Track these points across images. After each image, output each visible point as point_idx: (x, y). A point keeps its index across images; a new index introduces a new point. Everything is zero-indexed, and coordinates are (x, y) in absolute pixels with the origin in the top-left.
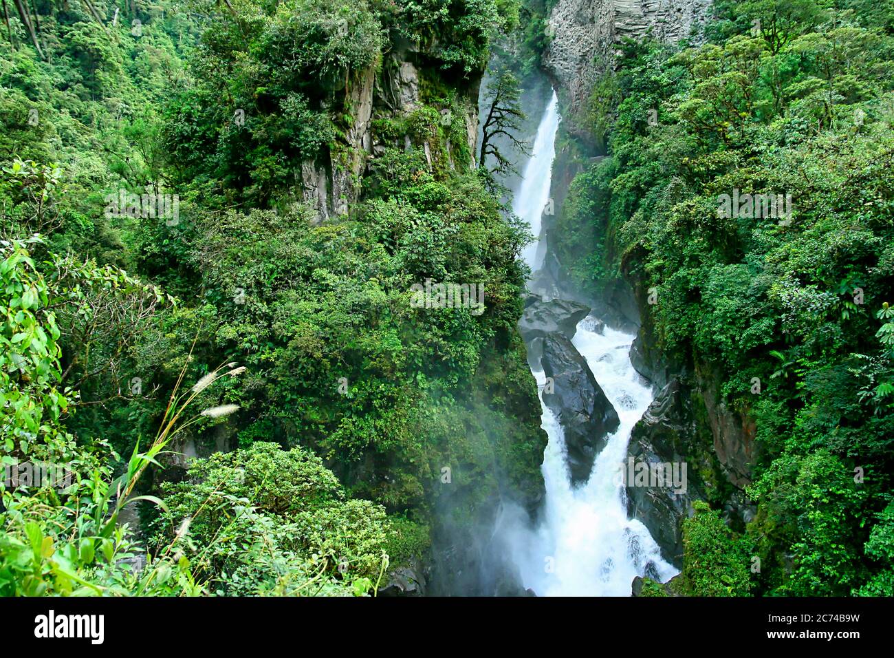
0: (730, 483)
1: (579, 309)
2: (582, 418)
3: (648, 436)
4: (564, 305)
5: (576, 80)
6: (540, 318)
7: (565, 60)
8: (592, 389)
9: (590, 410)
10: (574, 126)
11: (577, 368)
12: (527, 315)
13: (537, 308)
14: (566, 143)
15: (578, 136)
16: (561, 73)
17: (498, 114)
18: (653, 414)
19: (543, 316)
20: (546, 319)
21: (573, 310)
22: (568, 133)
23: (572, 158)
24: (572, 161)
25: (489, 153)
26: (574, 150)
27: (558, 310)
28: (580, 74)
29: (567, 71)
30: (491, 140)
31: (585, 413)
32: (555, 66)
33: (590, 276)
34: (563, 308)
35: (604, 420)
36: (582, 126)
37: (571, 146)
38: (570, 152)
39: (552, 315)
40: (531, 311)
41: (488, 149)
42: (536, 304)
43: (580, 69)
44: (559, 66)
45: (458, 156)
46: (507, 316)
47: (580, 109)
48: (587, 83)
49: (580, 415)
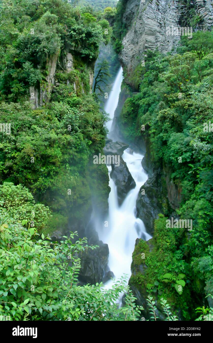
0: (172, 209)
1: (125, 145)
2: (123, 184)
4: (120, 144)
5: (130, 64)
6: (111, 148)
7: (127, 57)
8: (127, 173)
9: (126, 181)
10: (128, 81)
11: (123, 166)
12: (106, 146)
13: (110, 144)
15: (129, 84)
16: (125, 61)
17: (101, 75)
18: (148, 183)
19: (112, 147)
20: (113, 148)
21: (123, 146)
22: (126, 83)
24: (126, 93)
26: (128, 89)
27: (118, 146)
28: (132, 62)
29: (127, 61)
30: (98, 84)
31: (124, 181)
33: (130, 134)
34: (119, 145)
35: (131, 184)
36: (131, 81)
37: (126, 88)
38: (126, 90)
39: (116, 147)
40: (108, 145)
41: (97, 87)
42: (110, 143)
43: (132, 60)
44: (124, 59)
45: (86, 88)
46: (99, 146)
47: (130, 75)
48: (134, 66)
49: (123, 182)
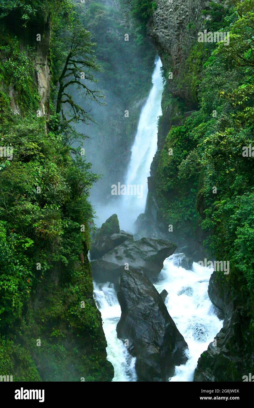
1: (166, 247)
2: (152, 350)
3: (212, 368)
4: (152, 243)
5: (175, 46)
6: (128, 256)
7: (166, 28)
8: (163, 321)
9: (160, 342)
10: (176, 87)
11: (150, 301)
12: (117, 253)
13: (126, 246)
14: (169, 103)
15: (179, 95)
16: (163, 40)
17: (72, 66)
19: (132, 253)
20: (135, 256)
21: (159, 248)
22: (171, 93)
23: (175, 115)
24: (174, 118)
25: (65, 102)
26: (176, 108)
27: (146, 248)
28: (179, 40)
29: (168, 38)
30: (66, 91)
31: (156, 344)
32: (158, 34)
33: (183, 217)
34: (151, 246)
35: (174, 351)
36: (181, 86)
37: (174, 105)
38: (173, 110)
39: (141, 253)
40: (121, 249)
41: (64, 98)
42: (126, 243)
43: (178, 35)
44: (161, 33)
45: (25, 102)
46: (64, 251)
47: (179, 71)
48: (184, 48)
49: (151, 346)
